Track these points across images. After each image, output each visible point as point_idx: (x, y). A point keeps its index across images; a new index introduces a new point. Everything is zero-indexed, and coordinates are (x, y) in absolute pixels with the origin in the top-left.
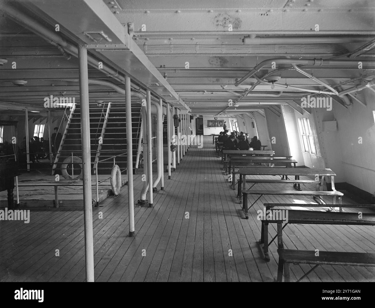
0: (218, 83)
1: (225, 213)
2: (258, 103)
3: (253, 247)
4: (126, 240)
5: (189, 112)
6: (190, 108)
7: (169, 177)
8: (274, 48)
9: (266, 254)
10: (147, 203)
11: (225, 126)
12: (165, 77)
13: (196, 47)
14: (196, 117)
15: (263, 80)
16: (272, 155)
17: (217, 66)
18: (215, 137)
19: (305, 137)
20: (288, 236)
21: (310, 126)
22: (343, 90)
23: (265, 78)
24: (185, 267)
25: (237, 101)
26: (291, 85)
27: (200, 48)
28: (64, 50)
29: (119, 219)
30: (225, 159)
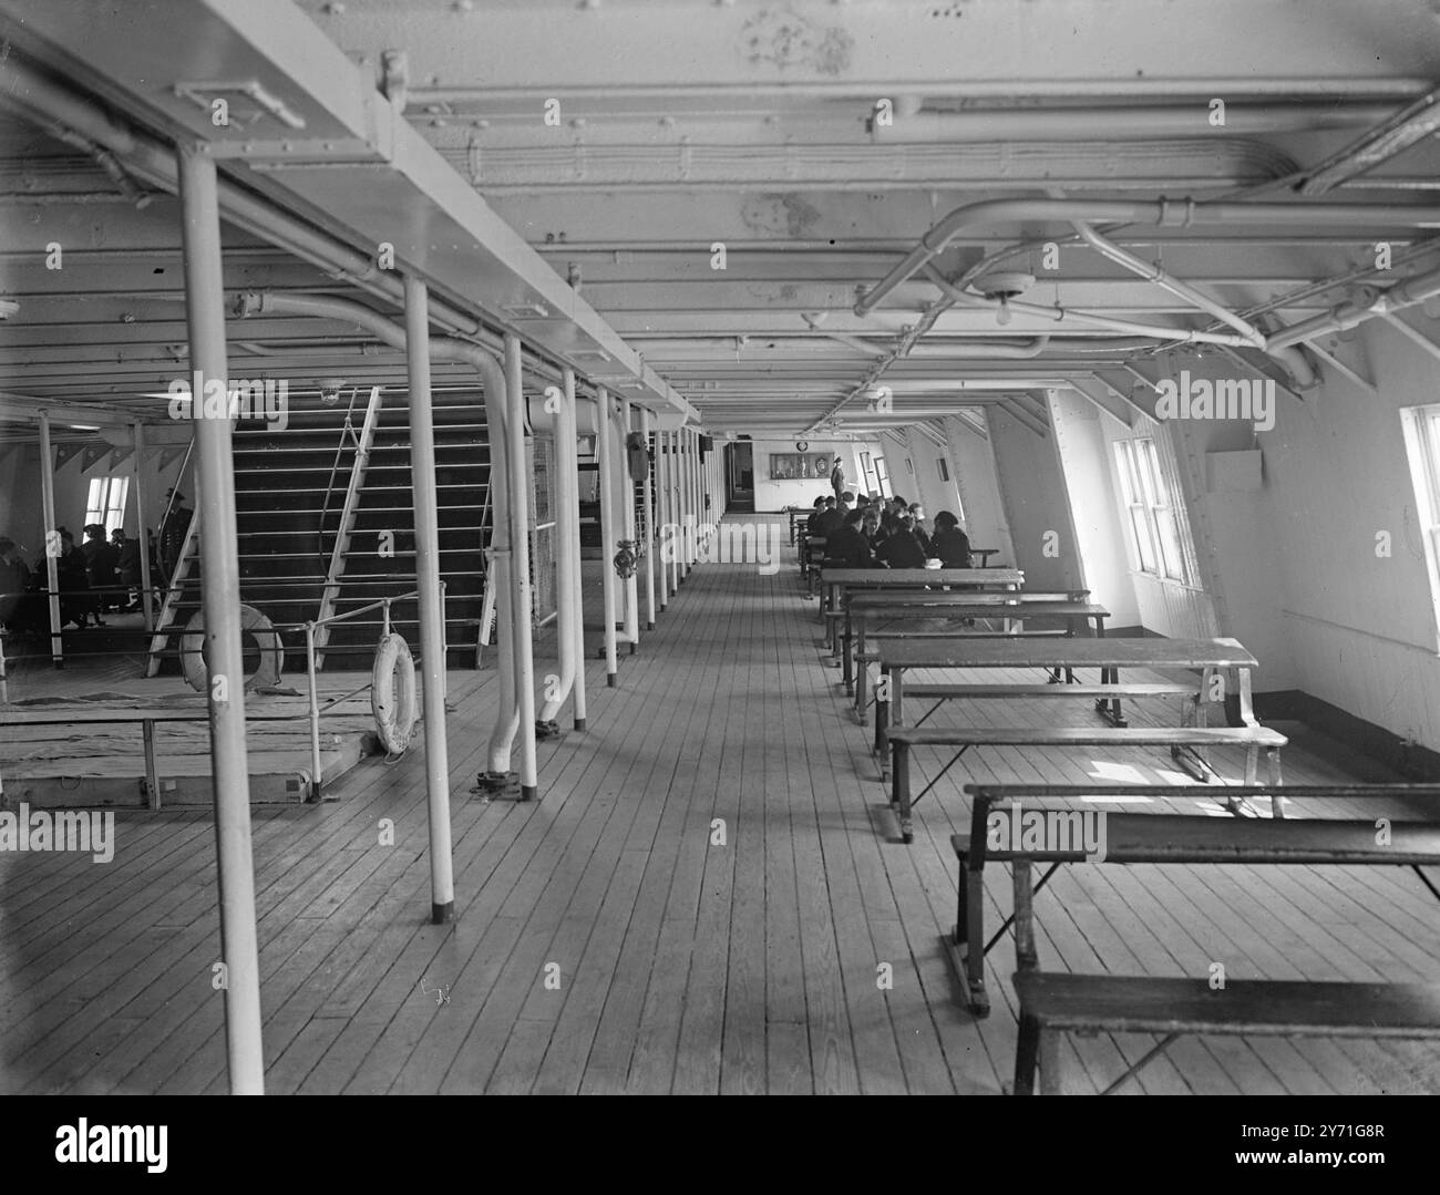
0: (792, 303)
1: (820, 821)
2: (956, 385)
3: (927, 959)
4: (419, 934)
5: (691, 422)
6: (695, 406)
7: (611, 679)
8: (996, 157)
9: (975, 986)
10: (515, 784)
11: (838, 475)
12: (570, 282)
13: (679, 155)
14: (726, 443)
15: (963, 290)
16: (1013, 588)
17: (775, 235)
18: (796, 517)
19: (1139, 515)
20: (1066, 910)
21: (1162, 473)
22: (1283, 328)
23: (971, 281)
24: (647, 1047)
25: (874, 376)
26: (1080, 311)
27: (698, 160)
28: (121, 168)
29: (399, 853)
30: (830, 603)
